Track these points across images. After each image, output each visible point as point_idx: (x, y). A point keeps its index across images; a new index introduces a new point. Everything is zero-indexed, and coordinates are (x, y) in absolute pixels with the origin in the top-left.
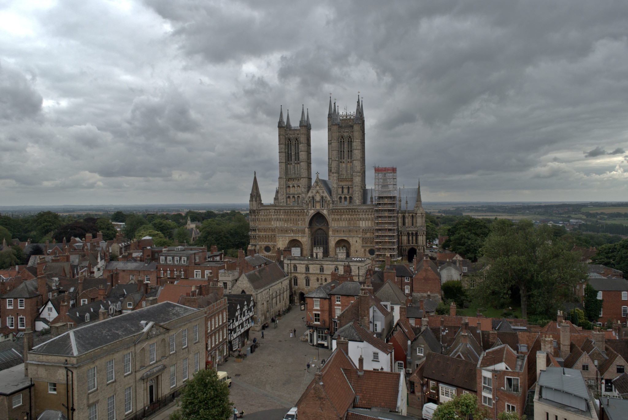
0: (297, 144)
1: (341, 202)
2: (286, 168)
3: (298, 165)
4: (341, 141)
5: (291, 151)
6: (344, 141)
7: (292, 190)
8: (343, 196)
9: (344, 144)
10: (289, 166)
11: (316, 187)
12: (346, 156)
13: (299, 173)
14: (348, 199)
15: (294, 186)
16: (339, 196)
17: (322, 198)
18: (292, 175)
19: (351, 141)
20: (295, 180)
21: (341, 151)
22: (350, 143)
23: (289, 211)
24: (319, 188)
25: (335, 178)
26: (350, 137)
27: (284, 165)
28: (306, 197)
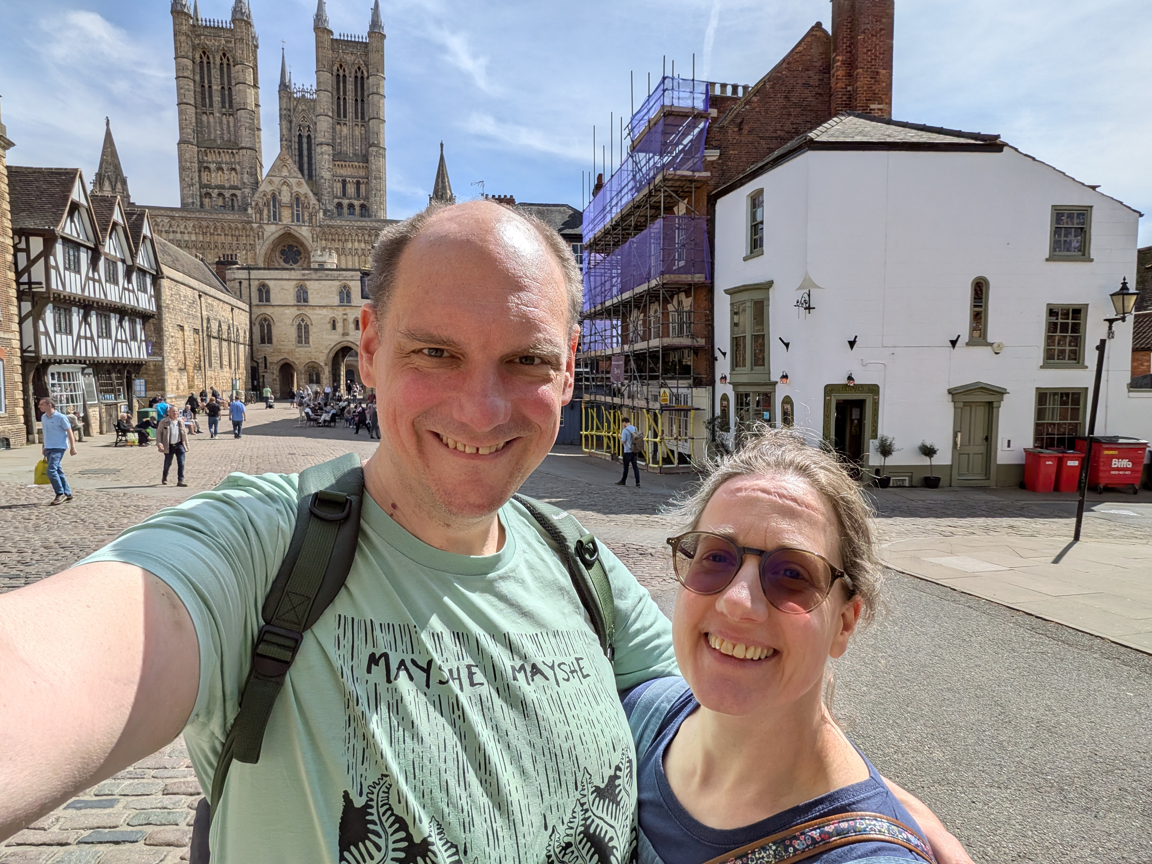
0: (225, 66)
1: (340, 214)
2: (199, 122)
3: (231, 119)
4: (338, 75)
5: (210, 82)
6: (344, 76)
7: (216, 178)
8: (345, 202)
9: (345, 82)
10: (204, 118)
11: (280, 171)
12: (350, 109)
13: (232, 138)
14: (357, 208)
15: (220, 169)
16: (336, 201)
17: (298, 199)
18: (215, 140)
19: (362, 78)
20: (222, 154)
21: (339, 98)
22: (360, 81)
23: (211, 224)
24: (287, 174)
25: (327, 156)
26: (359, 68)
27: (191, 110)
28: (253, 194)
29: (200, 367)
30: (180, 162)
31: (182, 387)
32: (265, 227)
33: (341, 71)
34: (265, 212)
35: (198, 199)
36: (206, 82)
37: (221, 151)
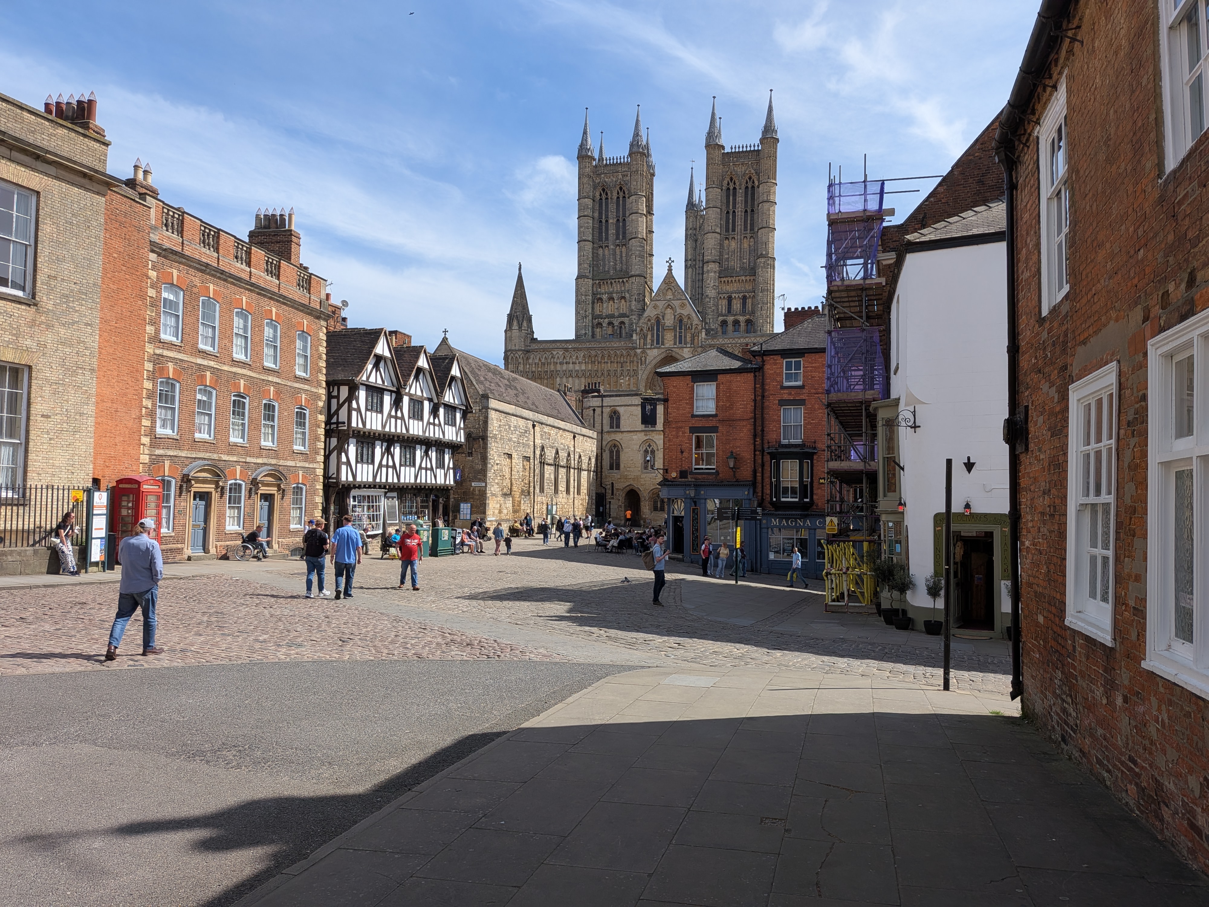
0: (621, 199)
1: (724, 333)
2: (595, 256)
3: (624, 249)
4: (728, 189)
5: (607, 217)
6: (735, 188)
7: (608, 308)
8: (730, 319)
9: (735, 195)
10: (600, 251)
11: (665, 295)
12: (739, 222)
13: (624, 267)
14: (742, 324)
15: (611, 299)
16: (721, 318)
17: (681, 321)
18: (608, 272)
19: (753, 187)
20: (614, 285)
21: (728, 212)
22: (751, 191)
23: (599, 352)
24: (672, 297)
25: (713, 274)
26: (750, 178)
27: (589, 246)
28: (639, 319)
29: (529, 492)
30: (577, 296)
31: (505, 511)
32: (648, 351)
33: (731, 185)
34: (649, 337)
35: (590, 330)
36: (604, 217)
37: (613, 281)
